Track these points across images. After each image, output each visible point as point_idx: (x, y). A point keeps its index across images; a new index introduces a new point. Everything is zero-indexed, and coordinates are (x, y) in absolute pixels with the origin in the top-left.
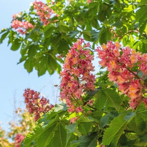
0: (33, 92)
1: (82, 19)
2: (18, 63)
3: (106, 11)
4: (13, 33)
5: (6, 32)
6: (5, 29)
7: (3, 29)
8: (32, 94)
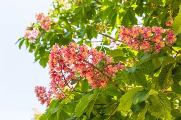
0: (41, 88)
1: (74, 21)
2: (34, 62)
3: (91, 11)
4: (28, 39)
5: (22, 40)
6: (21, 37)
7: (19, 38)
8: (41, 90)
